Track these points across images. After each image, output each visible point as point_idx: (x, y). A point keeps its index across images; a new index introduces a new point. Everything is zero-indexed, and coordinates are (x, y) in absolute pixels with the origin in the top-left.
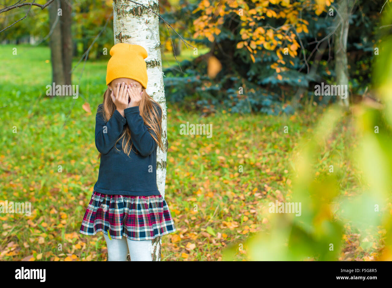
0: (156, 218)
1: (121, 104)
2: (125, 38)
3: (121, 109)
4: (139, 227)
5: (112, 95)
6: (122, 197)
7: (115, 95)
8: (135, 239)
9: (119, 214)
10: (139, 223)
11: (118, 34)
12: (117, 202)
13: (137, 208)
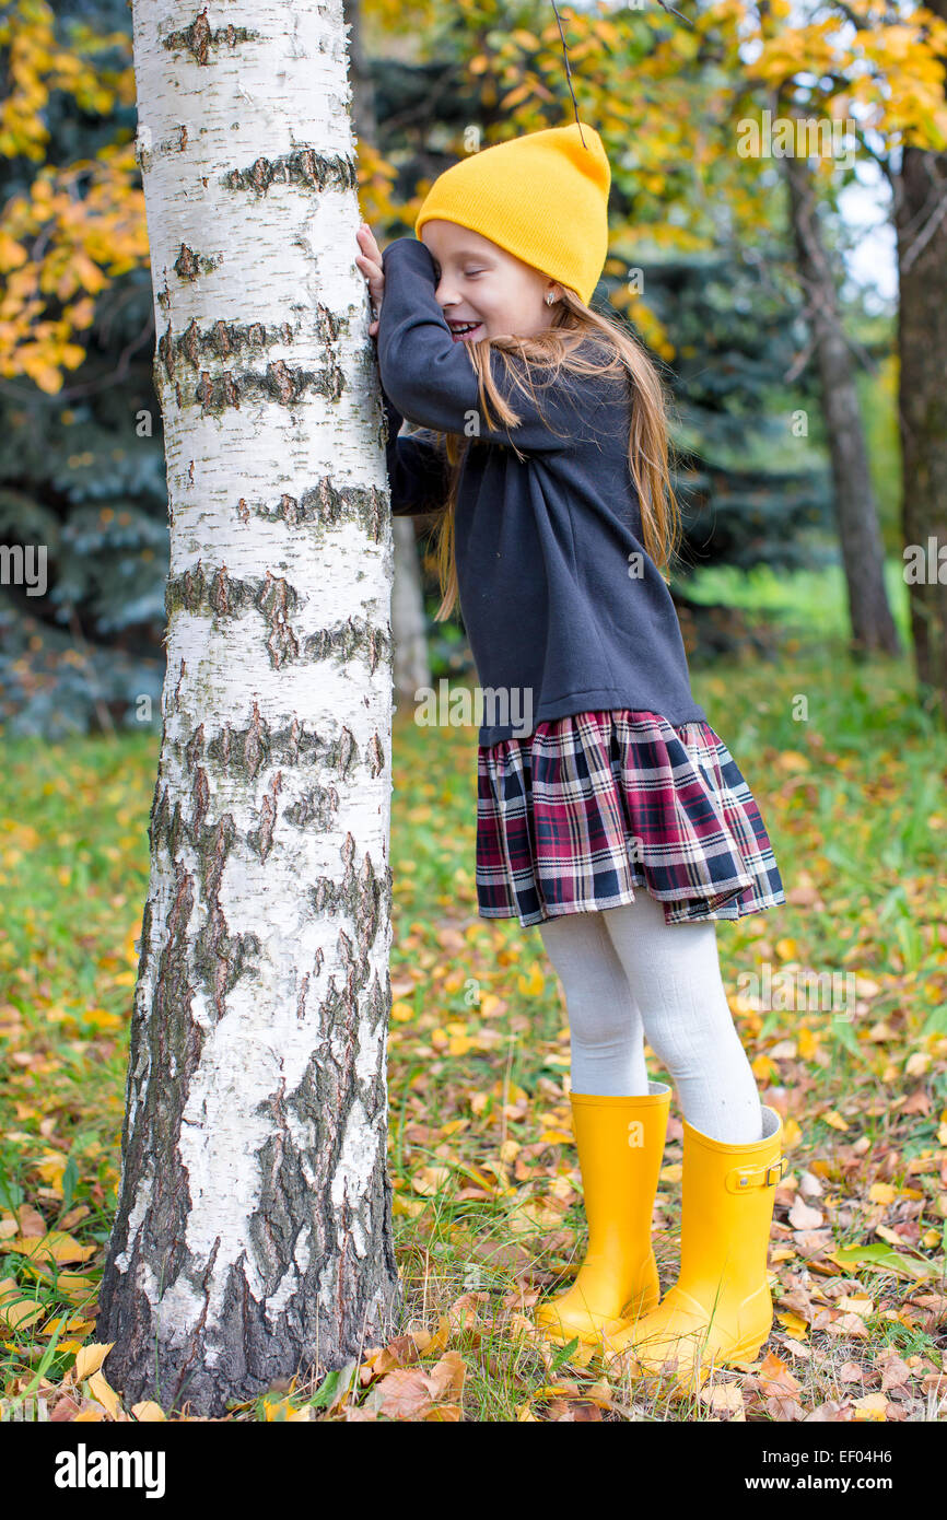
2: (227, 39)
11: (187, 24)
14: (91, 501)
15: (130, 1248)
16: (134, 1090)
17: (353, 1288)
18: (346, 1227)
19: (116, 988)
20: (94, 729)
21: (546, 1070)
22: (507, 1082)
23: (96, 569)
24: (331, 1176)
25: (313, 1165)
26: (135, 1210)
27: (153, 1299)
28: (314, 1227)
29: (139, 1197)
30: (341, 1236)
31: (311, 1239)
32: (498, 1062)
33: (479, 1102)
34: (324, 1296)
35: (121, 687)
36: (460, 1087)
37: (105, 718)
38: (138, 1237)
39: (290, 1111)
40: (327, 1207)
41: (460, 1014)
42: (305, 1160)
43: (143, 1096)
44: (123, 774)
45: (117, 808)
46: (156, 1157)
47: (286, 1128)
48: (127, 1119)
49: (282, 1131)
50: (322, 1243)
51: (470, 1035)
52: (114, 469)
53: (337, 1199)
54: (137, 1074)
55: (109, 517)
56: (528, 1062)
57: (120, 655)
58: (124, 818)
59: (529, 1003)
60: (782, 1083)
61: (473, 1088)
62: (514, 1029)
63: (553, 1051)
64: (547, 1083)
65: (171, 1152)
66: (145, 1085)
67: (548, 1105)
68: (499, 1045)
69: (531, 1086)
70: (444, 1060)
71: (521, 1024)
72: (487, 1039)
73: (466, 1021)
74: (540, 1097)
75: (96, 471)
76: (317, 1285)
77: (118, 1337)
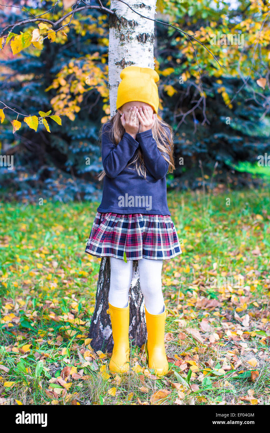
0: (170, 239)
1: (132, 128)
2: (129, 64)
3: (132, 133)
4: (157, 246)
5: (122, 118)
6: (141, 216)
7: (125, 119)
8: (152, 258)
9: (141, 233)
10: (157, 241)
11: (121, 60)
12: (138, 221)
13: (157, 226)
14: (78, 140)
15: (97, 319)
16: (99, 286)
17: (144, 330)
18: (143, 317)
19: (86, 266)
20: (76, 200)
21: (189, 290)
22: (179, 291)
23: (77, 157)
24: (140, 306)
25: (137, 303)
26: (98, 311)
27: (102, 329)
28: (136, 316)
29: (99, 308)
30: (142, 318)
31: (136, 319)
32: (178, 287)
33: (173, 296)
34: (138, 331)
35: (83, 189)
36: (169, 293)
37: (79, 197)
38: (99, 316)
39: (133, 291)
40: (139, 312)
41: (169, 276)
42: (135, 302)
43: (101, 287)
44: (84, 212)
45: (83, 221)
46: (104, 300)
47: (131, 295)
48: (97, 292)
49: (130, 295)
50: (138, 320)
51: (171, 281)
52: (83, 131)
53: (142, 311)
54: (100, 282)
55: (81, 144)
56: (185, 288)
57: (83, 180)
58: (85, 224)
59: (186, 274)
60: (244, 295)
61: (171, 293)
62: (182, 280)
63: (191, 285)
64: (189, 293)
65: (107, 299)
66: (102, 284)
67: (189, 298)
68: (178, 284)
69: (185, 293)
70: (165, 286)
71: (183, 279)
72: (176, 282)
73: (171, 278)
74: (187, 296)
75: (79, 131)
76: (136, 329)
77: (93, 337)
